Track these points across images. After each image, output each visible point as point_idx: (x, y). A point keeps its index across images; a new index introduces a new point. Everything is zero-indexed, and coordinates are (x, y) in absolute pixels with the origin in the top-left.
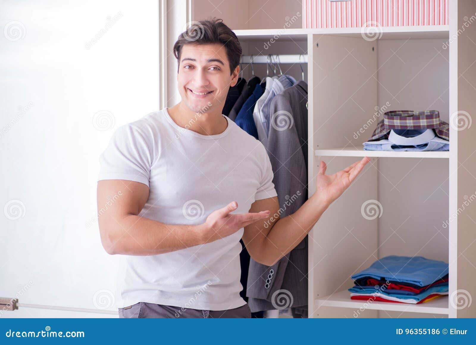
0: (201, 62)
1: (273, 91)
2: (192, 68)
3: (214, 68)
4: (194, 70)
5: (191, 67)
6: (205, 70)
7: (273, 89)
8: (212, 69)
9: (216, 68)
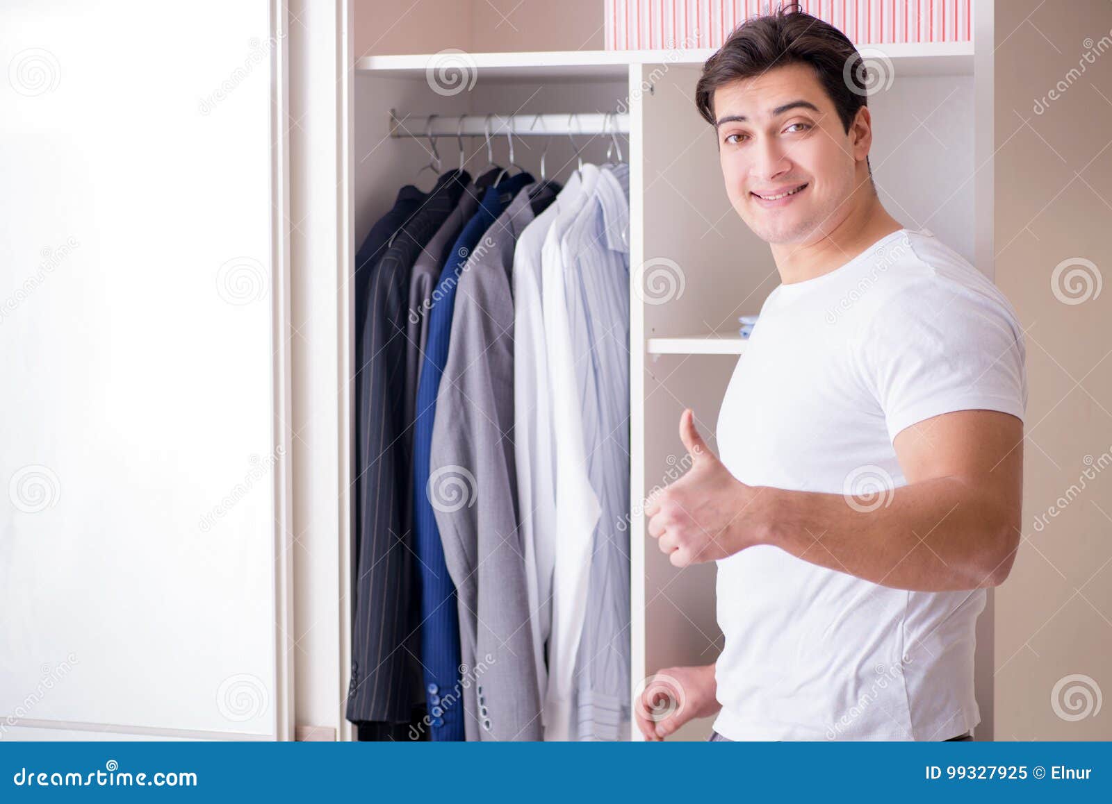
0: (758, 119)
1: (596, 198)
2: (745, 137)
3: (798, 125)
4: (749, 142)
5: (743, 136)
6: (773, 133)
7: (596, 193)
8: (792, 129)
9: (802, 125)
